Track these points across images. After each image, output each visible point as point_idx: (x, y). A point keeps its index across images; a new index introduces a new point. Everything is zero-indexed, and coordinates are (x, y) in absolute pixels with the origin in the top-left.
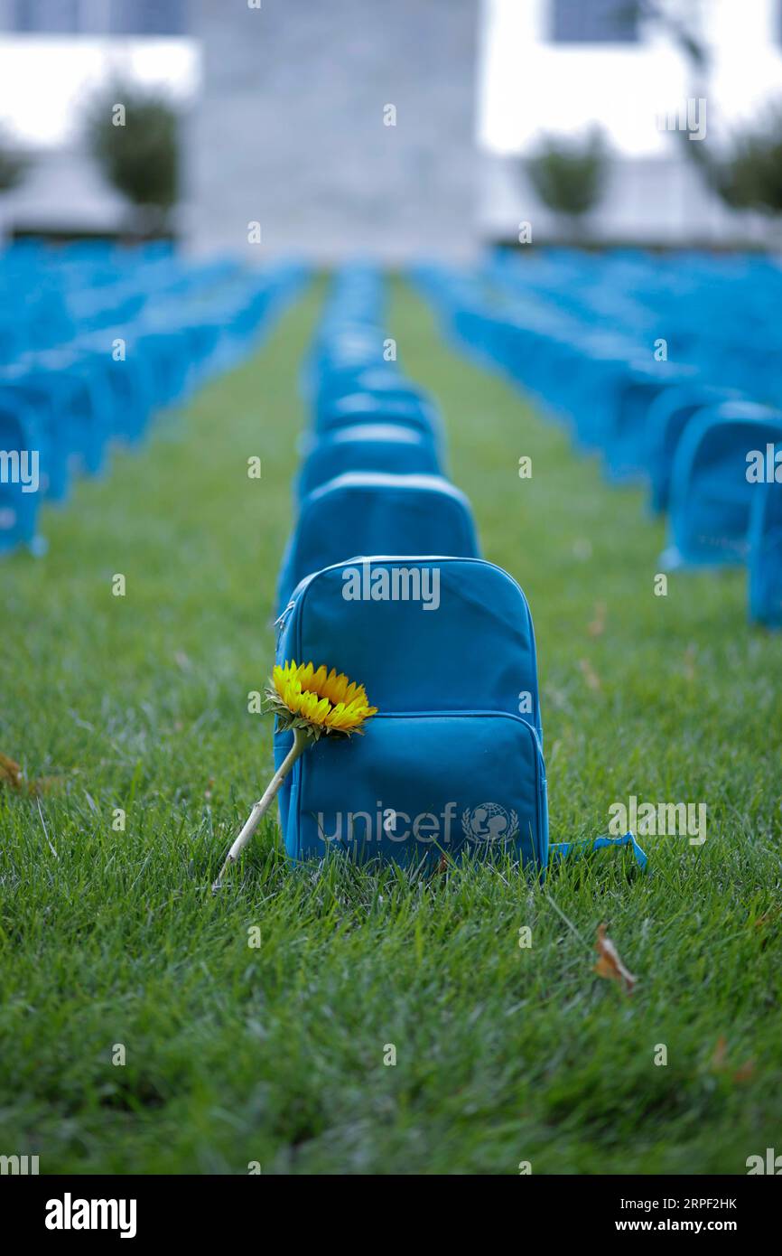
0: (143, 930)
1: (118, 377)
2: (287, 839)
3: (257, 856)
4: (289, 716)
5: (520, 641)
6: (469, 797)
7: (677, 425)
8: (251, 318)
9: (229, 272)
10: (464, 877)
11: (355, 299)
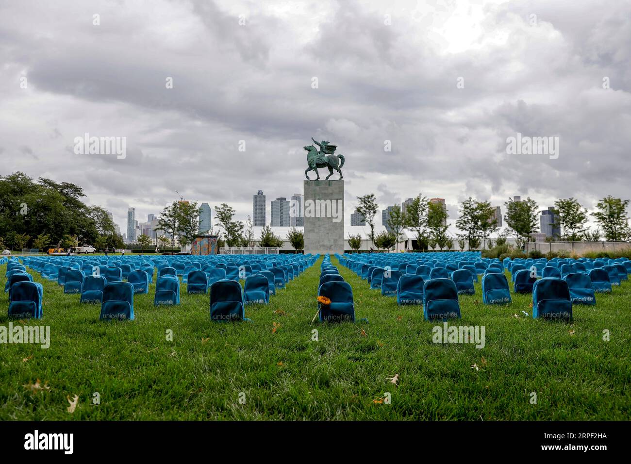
0: (301, 330)
1: (295, 267)
2: (320, 319)
3: (316, 322)
4: (320, 303)
5: (351, 293)
6: (344, 313)
7: (370, 272)
8: (313, 261)
9: (310, 255)
10: (344, 324)
11: (327, 257)
